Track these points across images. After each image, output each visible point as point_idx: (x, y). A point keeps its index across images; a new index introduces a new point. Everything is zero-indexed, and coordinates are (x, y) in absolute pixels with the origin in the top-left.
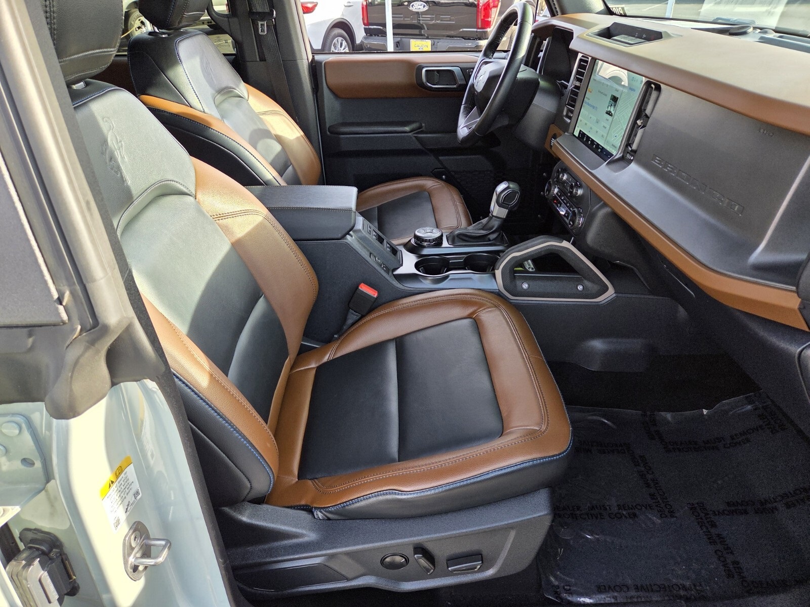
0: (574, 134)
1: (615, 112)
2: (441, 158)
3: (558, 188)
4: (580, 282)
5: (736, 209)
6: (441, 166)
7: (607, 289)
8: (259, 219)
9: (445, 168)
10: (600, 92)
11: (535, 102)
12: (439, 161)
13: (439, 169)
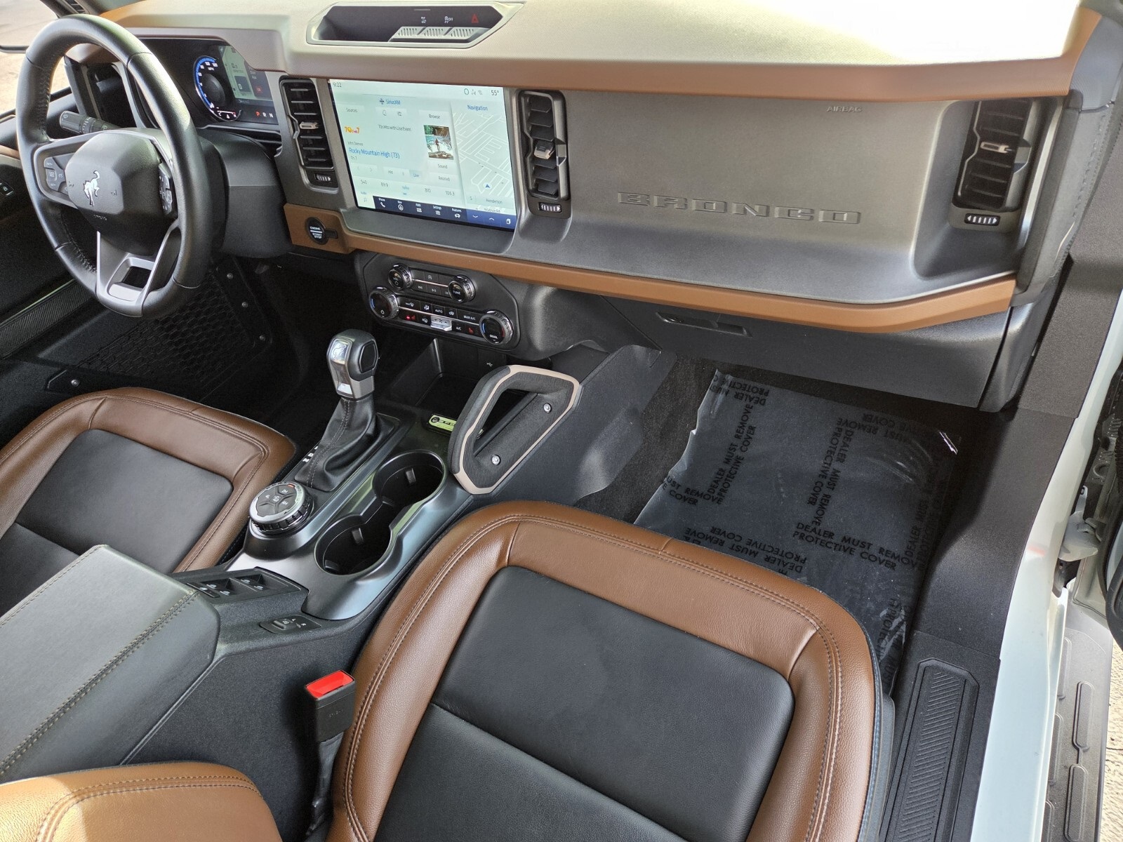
0: (359, 205)
1: (456, 150)
2: (42, 355)
3: (397, 296)
4: (541, 402)
5: (845, 219)
6: (57, 369)
7: (571, 385)
8: (74, 815)
9: (64, 367)
10: (381, 127)
11: (232, 182)
12: (44, 362)
13: (57, 374)
